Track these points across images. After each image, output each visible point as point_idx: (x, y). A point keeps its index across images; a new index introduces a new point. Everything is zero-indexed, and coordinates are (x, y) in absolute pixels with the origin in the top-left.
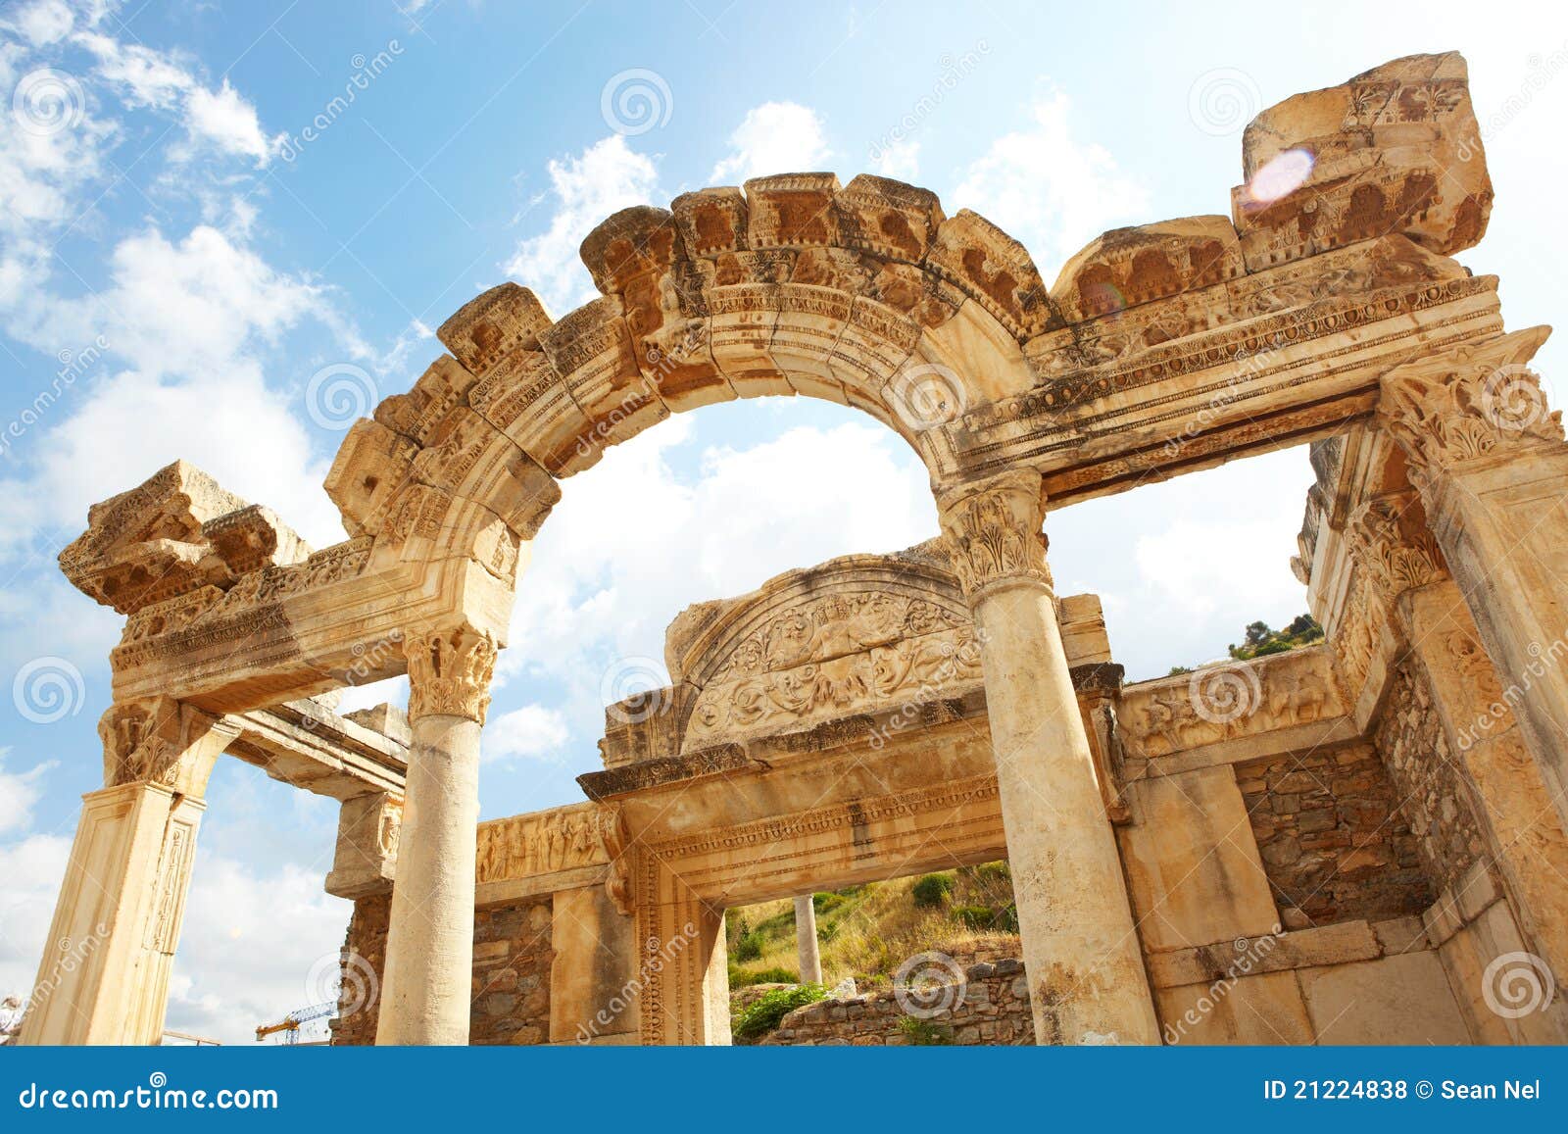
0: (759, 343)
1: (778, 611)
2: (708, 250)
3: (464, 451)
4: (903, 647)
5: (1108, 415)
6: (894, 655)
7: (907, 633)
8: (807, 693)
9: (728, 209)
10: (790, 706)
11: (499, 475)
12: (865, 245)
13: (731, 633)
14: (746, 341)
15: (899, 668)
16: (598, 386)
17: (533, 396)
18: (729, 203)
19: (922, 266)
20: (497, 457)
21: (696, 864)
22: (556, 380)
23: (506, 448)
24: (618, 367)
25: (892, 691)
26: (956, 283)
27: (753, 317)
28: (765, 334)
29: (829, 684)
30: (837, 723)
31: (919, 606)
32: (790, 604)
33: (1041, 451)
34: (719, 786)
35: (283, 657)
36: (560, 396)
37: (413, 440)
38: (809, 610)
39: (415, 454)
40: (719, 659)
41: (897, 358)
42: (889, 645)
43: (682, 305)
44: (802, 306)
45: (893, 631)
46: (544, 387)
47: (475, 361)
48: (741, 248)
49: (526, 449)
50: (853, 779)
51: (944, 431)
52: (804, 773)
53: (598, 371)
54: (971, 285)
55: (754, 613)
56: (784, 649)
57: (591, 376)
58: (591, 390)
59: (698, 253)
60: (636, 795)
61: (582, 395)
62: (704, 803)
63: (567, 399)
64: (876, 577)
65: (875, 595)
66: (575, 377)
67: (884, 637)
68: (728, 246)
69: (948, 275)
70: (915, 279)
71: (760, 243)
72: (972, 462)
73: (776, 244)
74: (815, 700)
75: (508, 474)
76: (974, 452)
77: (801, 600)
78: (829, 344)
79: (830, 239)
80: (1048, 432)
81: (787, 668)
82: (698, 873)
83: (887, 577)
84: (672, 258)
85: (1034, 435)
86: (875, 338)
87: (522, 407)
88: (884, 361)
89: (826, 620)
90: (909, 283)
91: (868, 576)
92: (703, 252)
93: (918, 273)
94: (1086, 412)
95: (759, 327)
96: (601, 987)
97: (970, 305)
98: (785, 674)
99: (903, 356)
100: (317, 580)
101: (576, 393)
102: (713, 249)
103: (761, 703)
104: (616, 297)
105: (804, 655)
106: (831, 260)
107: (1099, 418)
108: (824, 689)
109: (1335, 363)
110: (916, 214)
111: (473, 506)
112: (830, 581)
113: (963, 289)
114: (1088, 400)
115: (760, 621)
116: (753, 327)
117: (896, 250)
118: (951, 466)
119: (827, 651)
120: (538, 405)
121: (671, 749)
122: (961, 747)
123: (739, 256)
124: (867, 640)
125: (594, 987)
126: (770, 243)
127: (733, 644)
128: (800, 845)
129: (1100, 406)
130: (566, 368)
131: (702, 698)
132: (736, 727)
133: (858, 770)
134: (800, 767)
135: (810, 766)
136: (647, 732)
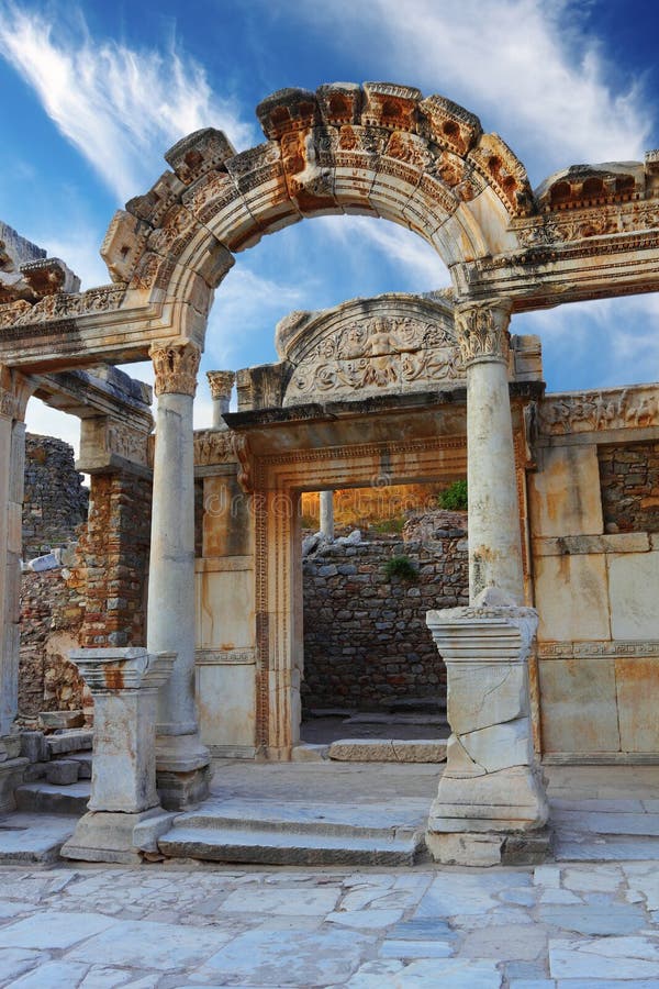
0: (363, 191)
1: (347, 322)
2: (336, 121)
3: (181, 236)
4: (420, 354)
5: (552, 273)
6: (415, 359)
7: (423, 346)
8: (361, 375)
9: (351, 98)
10: (350, 383)
11: (203, 254)
12: (433, 137)
13: (316, 333)
14: (356, 189)
15: (418, 366)
16: (264, 203)
17: (224, 204)
18: (352, 95)
19: (465, 159)
20: (202, 241)
21: (289, 468)
22: (238, 195)
23: (206, 237)
24: (277, 193)
25: (412, 380)
26: (483, 175)
27: (360, 173)
28: (367, 186)
29: (374, 372)
30: (379, 398)
31: (433, 330)
32: (354, 319)
33: (514, 288)
34: (307, 427)
35: (76, 350)
36: (240, 207)
37: (149, 224)
38: (366, 324)
39: (151, 232)
40: (308, 348)
41: (443, 217)
42: (413, 352)
43: (317, 157)
44: (391, 172)
45: (416, 344)
46: (231, 199)
47: (187, 176)
48: (356, 123)
49: (220, 238)
50: (384, 430)
51: (464, 268)
52: (357, 425)
53: (264, 194)
54: (491, 178)
55: (332, 322)
56: (349, 347)
57: (260, 196)
58: (259, 206)
59: (329, 122)
60: (257, 427)
61: (254, 208)
62: (297, 436)
63: (244, 209)
64: (408, 308)
65: (406, 319)
66: (250, 195)
67: (411, 347)
68: (348, 121)
69: (479, 169)
70: (459, 166)
71: (368, 122)
72: (476, 289)
73: (378, 124)
74: (365, 381)
75: (208, 253)
76: (478, 284)
77: (361, 317)
78: (404, 199)
79: (412, 128)
80: (519, 277)
81: (350, 359)
82: (290, 473)
83: (415, 309)
84: (313, 123)
85: (513, 279)
86: (432, 201)
87: (216, 210)
89: (375, 331)
90: (455, 167)
91: (404, 307)
92: (333, 122)
93: (462, 162)
94: (542, 269)
95: (364, 180)
96: (232, 531)
97: (488, 190)
98: (348, 362)
99: (447, 216)
100: (94, 306)
101: (251, 206)
102: (339, 121)
103: (333, 379)
104: (276, 143)
105: (360, 351)
106: (411, 142)
107: (548, 274)
108: (371, 374)
110: (465, 127)
111: (188, 272)
112: (380, 307)
113: (487, 180)
114: (545, 263)
115: (335, 327)
116: (360, 180)
117: (451, 145)
118: (466, 290)
119: (375, 351)
120: (226, 211)
121: (277, 400)
122: (447, 418)
123: (355, 127)
124: (399, 348)
125: (228, 531)
126: (375, 123)
127: (318, 340)
128: (350, 463)
129: (550, 267)
130: (245, 189)
131: (297, 371)
132: (318, 392)
133: (388, 425)
134: (355, 421)
135: (361, 421)
136: (262, 389)
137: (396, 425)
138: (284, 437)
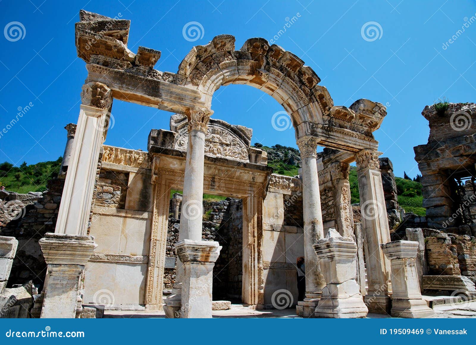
2: (272, 58)
3: (213, 70)
4: (230, 147)
6: (228, 148)
7: (231, 144)
8: (207, 148)
9: (282, 53)
11: (220, 80)
12: (302, 79)
14: (276, 83)
15: (229, 151)
18: (283, 53)
19: (311, 90)
21: (172, 177)
22: (235, 65)
24: (249, 71)
25: (226, 156)
26: (315, 98)
27: (278, 79)
28: (279, 84)
30: (221, 159)
31: (235, 139)
33: (323, 136)
35: (156, 96)
36: (235, 70)
37: (200, 58)
38: (210, 129)
41: (303, 105)
42: (227, 145)
44: (288, 83)
46: (232, 65)
48: (278, 62)
52: (208, 166)
54: (318, 100)
57: (243, 69)
58: (242, 73)
59: (270, 57)
61: (240, 73)
62: (181, 164)
63: (237, 71)
64: (227, 128)
65: (226, 132)
66: (240, 67)
67: (226, 143)
68: (276, 60)
69: (315, 95)
71: (282, 64)
73: (285, 66)
74: (210, 150)
77: (209, 125)
78: (291, 94)
79: (296, 73)
80: (324, 133)
83: (229, 130)
84: (265, 54)
87: (227, 67)
88: (300, 104)
91: (225, 127)
92: (271, 57)
93: (309, 91)
94: (330, 133)
95: (278, 81)
96: (142, 199)
97: (316, 103)
100: (168, 80)
101: (239, 71)
102: (273, 58)
104: (250, 54)
105: (207, 139)
106: (294, 76)
108: (212, 149)
109: (360, 144)
110: (315, 81)
113: (316, 99)
117: (307, 84)
119: (214, 140)
120: (230, 69)
122: (241, 173)
124: (223, 142)
125: (140, 199)
126: (284, 65)
129: (332, 133)
131: (181, 138)
133: (219, 170)
134: (208, 165)
135: (210, 165)
136: (166, 141)
137: (222, 170)
138: (175, 163)
